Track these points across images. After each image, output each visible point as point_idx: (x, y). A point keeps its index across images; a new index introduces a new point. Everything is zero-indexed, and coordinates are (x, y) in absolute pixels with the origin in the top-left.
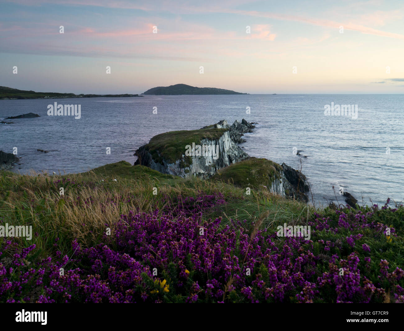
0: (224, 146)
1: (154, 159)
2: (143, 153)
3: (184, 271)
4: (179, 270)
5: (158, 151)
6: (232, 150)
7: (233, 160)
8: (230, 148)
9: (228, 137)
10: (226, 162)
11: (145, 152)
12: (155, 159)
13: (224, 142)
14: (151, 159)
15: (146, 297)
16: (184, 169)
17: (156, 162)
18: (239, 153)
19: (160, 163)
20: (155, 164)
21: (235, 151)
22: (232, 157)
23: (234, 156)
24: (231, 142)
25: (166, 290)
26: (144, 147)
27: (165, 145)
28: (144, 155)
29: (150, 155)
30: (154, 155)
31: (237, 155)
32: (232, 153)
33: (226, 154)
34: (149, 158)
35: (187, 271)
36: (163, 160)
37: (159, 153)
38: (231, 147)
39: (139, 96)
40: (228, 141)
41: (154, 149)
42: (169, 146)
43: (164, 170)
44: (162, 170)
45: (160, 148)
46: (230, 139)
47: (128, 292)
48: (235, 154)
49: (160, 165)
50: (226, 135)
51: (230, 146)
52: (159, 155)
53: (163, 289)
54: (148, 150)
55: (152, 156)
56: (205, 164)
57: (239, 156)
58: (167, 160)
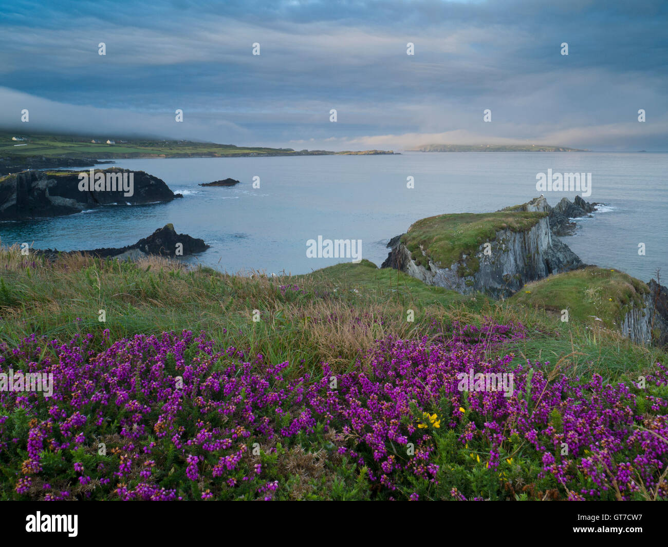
0: (539, 243)
1: (415, 260)
2: (396, 249)
3: (458, 410)
4: (452, 408)
5: (422, 247)
6: (552, 250)
7: (555, 268)
8: (549, 247)
9: (547, 227)
10: (541, 271)
11: (400, 247)
12: (417, 259)
13: (538, 236)
14: (410, 258)
15: (413, 430)
16: (465, 279)
17: (418, 264)
18: (566, 257)
19: (425, 266)
20: (415, 267)
21: (559, 253)
22: (552, 263)
23: (557, 261)
24: (551, 236)
25: (437, 425)
26: (399, 238)
27: (434, 236)
28: (399, 251)
29: (409, 252)
30: (414, 252)
31: (561, 260)
32: (553, 256)
33: (541, 259)
34: (406, 257)
35: (462, 409)
36: (430, 262)
37: (424, 250)
38: (552, 246)
39: (396, 154)
40: (546, 234)
41: (415, 242)
42: (440, 240)
43: (431, 279)
44: (427, 278)
45: (425, 241)
46: (550, 231)
47: (393, 422)
48: (558, 259)
49: (424, 269)
50: (544, 224)
51: (549, 243)
52: (424, 253)
53: (432, 424)
54: (406, 244)
55: (411, 253)
56: (503, 272)
57: (565, 262)
58: (436, 262)
